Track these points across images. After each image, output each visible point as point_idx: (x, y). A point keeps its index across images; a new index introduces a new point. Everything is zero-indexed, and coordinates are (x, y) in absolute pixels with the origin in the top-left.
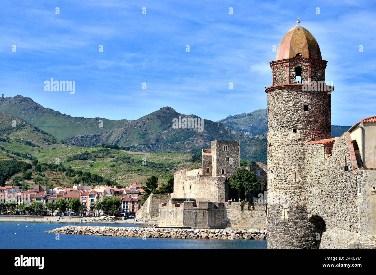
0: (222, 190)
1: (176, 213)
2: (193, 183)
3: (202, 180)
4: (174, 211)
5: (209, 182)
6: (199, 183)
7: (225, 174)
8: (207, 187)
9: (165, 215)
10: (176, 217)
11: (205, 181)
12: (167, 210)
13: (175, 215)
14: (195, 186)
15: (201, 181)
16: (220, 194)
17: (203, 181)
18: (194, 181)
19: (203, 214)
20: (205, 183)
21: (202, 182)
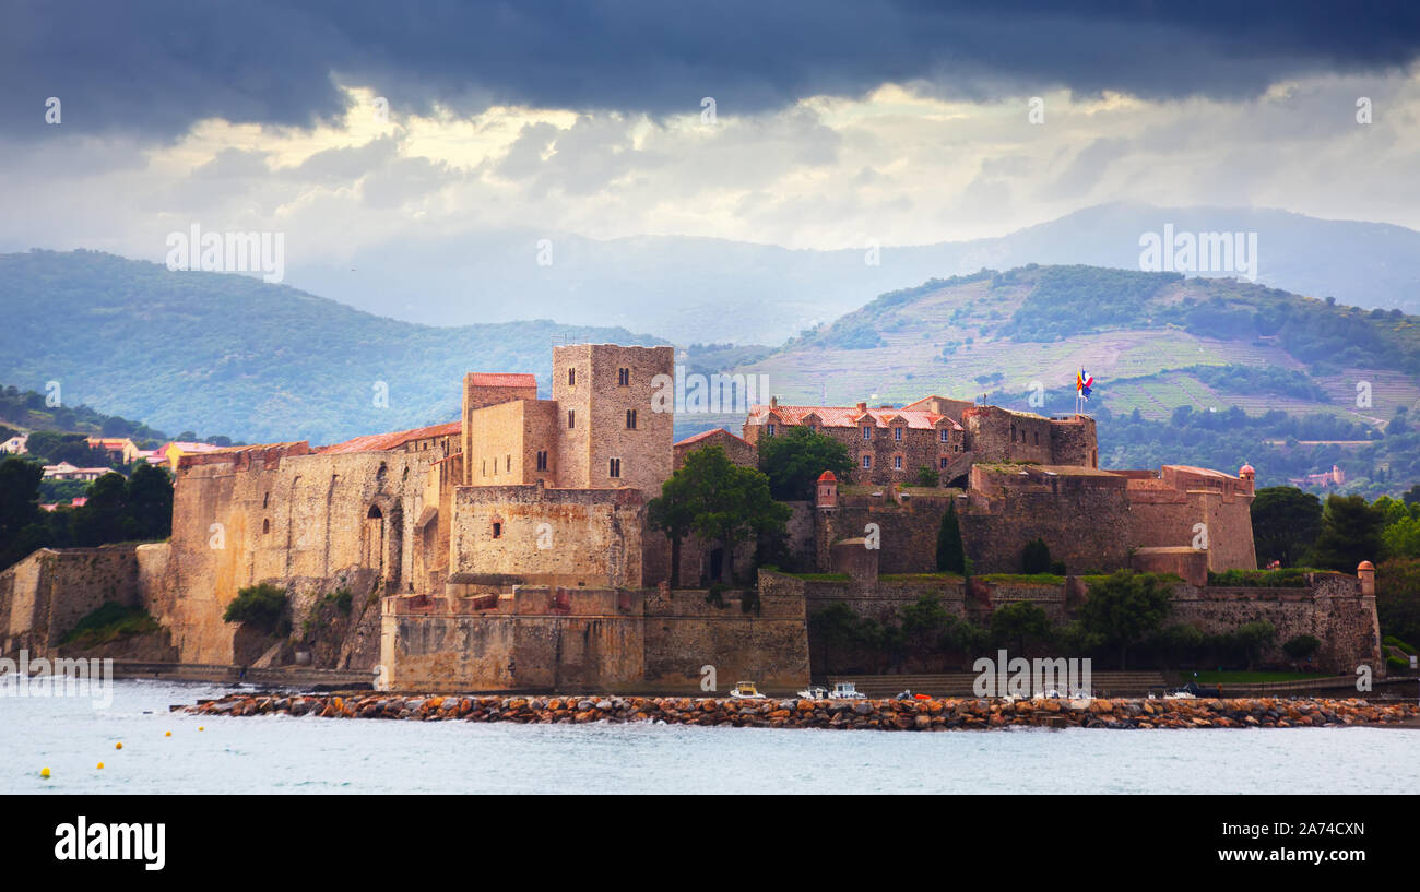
0: (632, 542)
1: (482, 634)
2: (513, 513)
3: (551, 500)
4: (472, 625)
5: (580, 509)
6: (540, 515)
7: (622, 476)
8: (573, 529)
9: (424, 641)
10: (480, 651)
11: (564, 505)
12: (433, 623)
13: (473, 642)
14: (523, 523)
15: (548, 505)
16: (626, 558)
17: (556, 506)
18: (514, 504)
19: (586, 635)
20: (566, 515)
21: (550, 510)
